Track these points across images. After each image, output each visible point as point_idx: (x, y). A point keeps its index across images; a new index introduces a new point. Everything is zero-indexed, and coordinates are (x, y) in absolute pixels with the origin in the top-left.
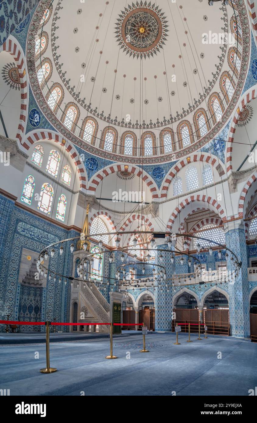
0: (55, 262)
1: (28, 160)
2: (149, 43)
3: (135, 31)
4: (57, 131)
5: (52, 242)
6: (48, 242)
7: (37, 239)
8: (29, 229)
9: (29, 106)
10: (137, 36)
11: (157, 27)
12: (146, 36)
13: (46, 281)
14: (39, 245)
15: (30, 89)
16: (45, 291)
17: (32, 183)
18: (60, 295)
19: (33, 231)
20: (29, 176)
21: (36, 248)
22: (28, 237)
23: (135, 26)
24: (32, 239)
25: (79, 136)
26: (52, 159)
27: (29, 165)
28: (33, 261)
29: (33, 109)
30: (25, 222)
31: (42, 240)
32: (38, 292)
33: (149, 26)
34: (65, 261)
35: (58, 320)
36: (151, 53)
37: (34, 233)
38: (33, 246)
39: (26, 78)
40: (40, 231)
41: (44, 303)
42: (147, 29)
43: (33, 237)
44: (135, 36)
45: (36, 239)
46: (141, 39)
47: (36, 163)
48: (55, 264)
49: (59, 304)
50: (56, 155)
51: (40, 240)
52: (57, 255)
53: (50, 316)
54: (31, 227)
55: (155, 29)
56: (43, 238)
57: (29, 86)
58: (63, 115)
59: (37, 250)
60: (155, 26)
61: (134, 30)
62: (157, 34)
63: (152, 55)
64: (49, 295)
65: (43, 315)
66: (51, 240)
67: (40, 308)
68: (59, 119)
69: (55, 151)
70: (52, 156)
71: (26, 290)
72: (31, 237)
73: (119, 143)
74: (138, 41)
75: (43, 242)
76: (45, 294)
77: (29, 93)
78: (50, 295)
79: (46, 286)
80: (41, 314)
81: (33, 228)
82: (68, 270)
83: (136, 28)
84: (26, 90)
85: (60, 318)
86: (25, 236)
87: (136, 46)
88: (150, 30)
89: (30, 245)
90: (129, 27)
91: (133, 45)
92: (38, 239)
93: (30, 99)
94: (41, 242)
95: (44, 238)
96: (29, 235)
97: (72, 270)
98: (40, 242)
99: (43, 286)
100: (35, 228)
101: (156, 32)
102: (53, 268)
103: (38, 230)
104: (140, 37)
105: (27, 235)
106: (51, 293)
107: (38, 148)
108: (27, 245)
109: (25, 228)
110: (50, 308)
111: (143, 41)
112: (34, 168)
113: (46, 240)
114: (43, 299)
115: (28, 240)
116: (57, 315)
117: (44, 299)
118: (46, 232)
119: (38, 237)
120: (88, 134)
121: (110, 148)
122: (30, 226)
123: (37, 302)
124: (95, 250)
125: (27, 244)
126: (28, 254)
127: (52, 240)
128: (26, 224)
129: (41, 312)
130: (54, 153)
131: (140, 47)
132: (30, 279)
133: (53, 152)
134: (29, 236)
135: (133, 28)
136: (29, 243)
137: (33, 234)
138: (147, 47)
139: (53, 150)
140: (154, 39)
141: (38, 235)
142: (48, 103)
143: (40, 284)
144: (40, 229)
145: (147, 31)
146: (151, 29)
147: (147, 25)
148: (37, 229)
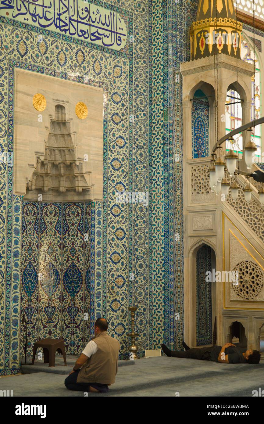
0: (123, 105)
5: (106, 33)
6: (93, 34)
7: (58, 30)
13: (101, 177)
14: (67, 50)
16: (99, 214)
18: (144, 222)
21: (56, 63)
28: (53, 111)
31: (72, 31)
32: (73, 219)
35: (145, 310)
38: (47, 58)
41: (99, 254)
45: (52, 28)
48: (123, 114)
49: (144, 254)
52: (125, 79)
53: (119, 298)
56: (75, 24)
64: (113, 227)
65: (98, 297)
66: (100, 25)
67: (83, 274)
71: (30, 216)
72: (36, 24)
75: (76, 36)
76: (99, 223)
78: (117, 226)
79: (101, 197)
80: (92, 297)
82: (171, 131)
85: (148, 302)
89: (37, 56)
92: (59, 27)
94: (72, 40)
95: (78, 22)
97: (182, 132)
98: (66, 39)
99: (92, 198)
102: (118, 130)
105: (20, 18)
106: (119, 219)
108: (27, 57)
110: (118, 270)
113: (85, 28)
114: (96, 241)
115: (27, 38)
116: (140, 294)
117: (99, 243)
119: (60, 20)
123: (73, 255)
125: (26, 54)
126: (36, 89)
127: (105, 27)
129: (89, 288)
132: (42, 176)
134: (30, 22)
136: (32, 47)
141: (59, 15)
143: (80, 189)
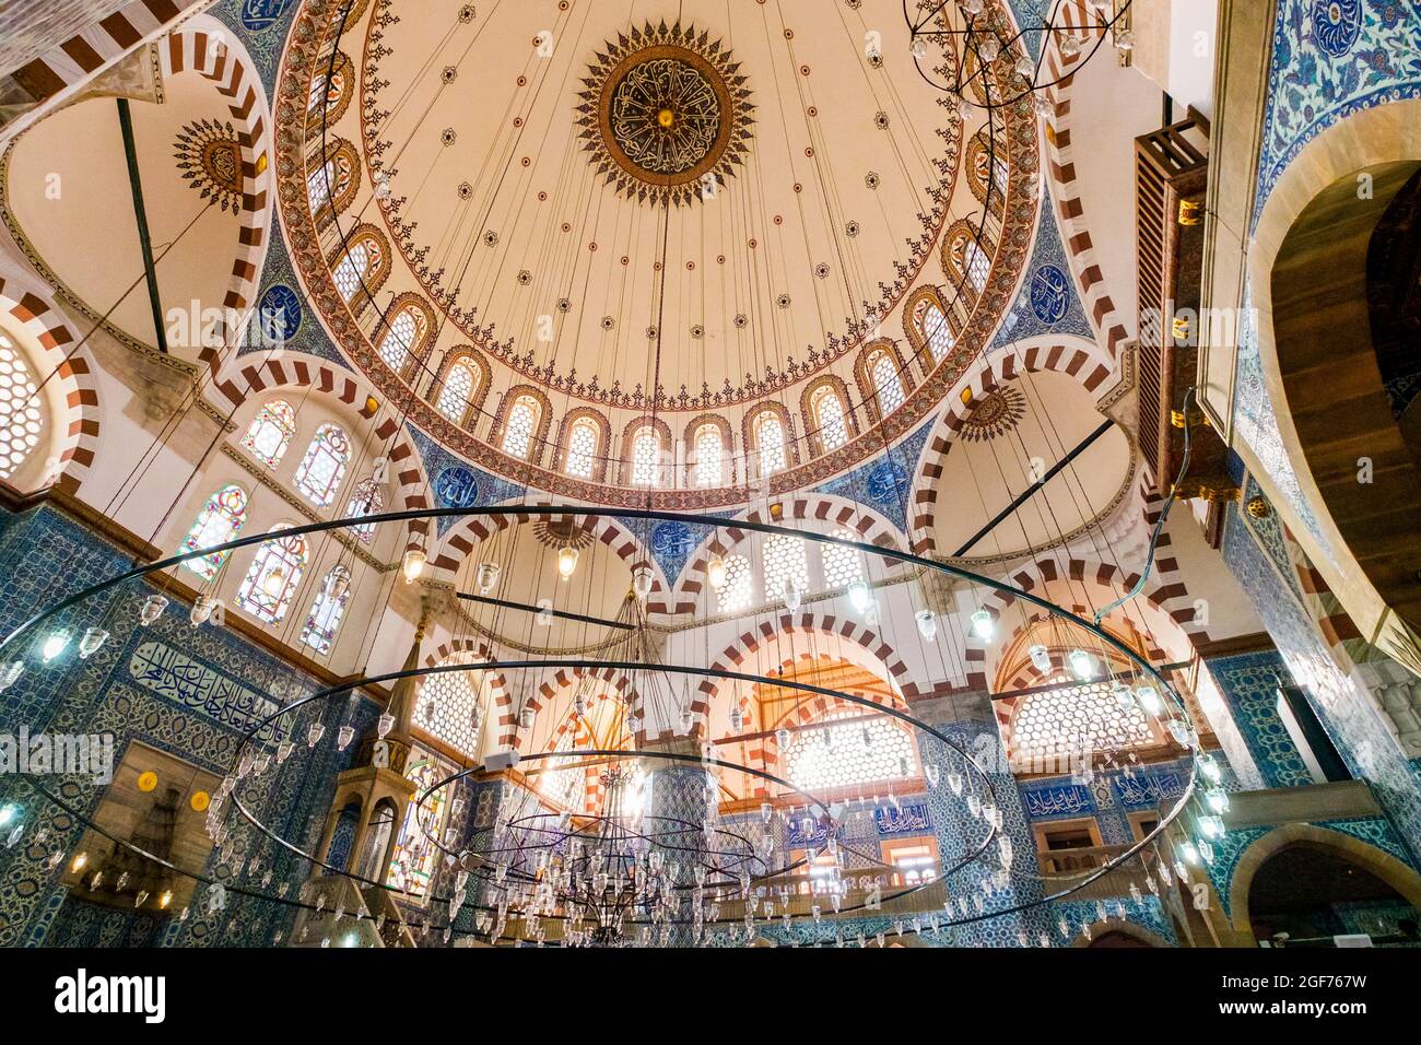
1: (231, 439)
2: (682, 162)
3: (644, 117)
4: (351, 370)
6: (248, 725)
7: (206, 713)
8: (183, 670)
9: (265, 271)
10: (647, 133)
11: (715, 118)
12: (677, 139)
14: (209, 734)
15: (275, 221)
17: (236, 510)
19: (196, 682)
20: (230, 488)
21: (189, 744)
22: (167, 700)
23: (644, 100)
24: (187, 708)
25: (426, 399)
26: (322, 453)
27: (232, 454)
28: (161, 794)
29: (280, 284)
30: (169, 644)
31: (224, 716)
32: (139, 935)
33: (692, 110)
34: (296, 807)
36: (686, 193)
37: (198, 686)
38: (180, 738)
39: (265, 182)
40: (226, 681)
42: (684, 117)
43: (191, 701)
44: (640, 131)
45: (201, 709)
46: (661, 146)
47: (259, 456)
50: (336, 442)
51: (215, 715)
54: (193, 664)
55: (709, 122)
56: (230, 711)
57: (275, 209)
58: (379, 326)
59: (194, 753)
60: (710, 113)
61: (640, 112)
62: (714, 140)
63: (689, 200)
66: (260, 718)
68: (367, 336)
69: (334, 428)
70: (322, 443)
71: (82, 923)
72: (182, 702)
73: (552, 438)
74: (649, 149)
75: (226, 723)
77: (269, 230)
81: (202, 668)
83: (649, 109)
84: (260, 220)
86: (156, 695)
87: (639, 164)
88: (691, 122)
89: (168, 733)
90: (626, 101)
91: (631, 158)
92: (210, 710)
93: (270, 250)
94: (220, 726)
95: (235, 709)
96: (176, 692)
98: (212, 722)
100: (208, 671)
101: (710, 132)
103: (220, 678)
104: (657, 139)
105: (164, 692)
107: (278, 411)
108: (154, 731)
109: (163, 666)
111: (664, 152)
112: (250, 468)
113: (241, 717)
115: (163, 713)
118: (251, 688)
119: (213, 702)
120: (454, 397)
121: (524, 450)
122: (186, 661)
124: (421, 775)
125: (154, 727)
126: (150, 766)
128: (171, 651)
130: (330, 435)
131: (651, 170)
133: (328, 431)
134: (176, 698)
135: (639, 105)
136: (166, 723)
137: (192, 689)
138: (674, 172)
139: (328, 426)
140: (700, 152)
141: (214, 698)
142: (335, 280)
144: (227, 675)
145: (681, 123)
146: (697, 121)
147: (685, 107)
148: (213, 675)
